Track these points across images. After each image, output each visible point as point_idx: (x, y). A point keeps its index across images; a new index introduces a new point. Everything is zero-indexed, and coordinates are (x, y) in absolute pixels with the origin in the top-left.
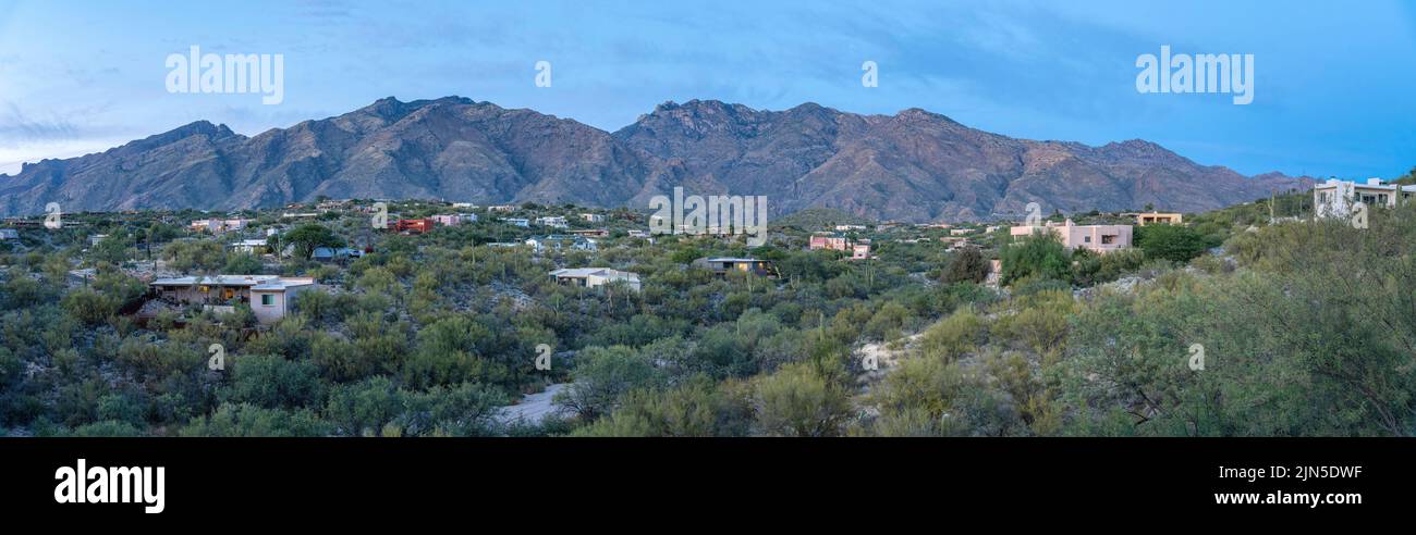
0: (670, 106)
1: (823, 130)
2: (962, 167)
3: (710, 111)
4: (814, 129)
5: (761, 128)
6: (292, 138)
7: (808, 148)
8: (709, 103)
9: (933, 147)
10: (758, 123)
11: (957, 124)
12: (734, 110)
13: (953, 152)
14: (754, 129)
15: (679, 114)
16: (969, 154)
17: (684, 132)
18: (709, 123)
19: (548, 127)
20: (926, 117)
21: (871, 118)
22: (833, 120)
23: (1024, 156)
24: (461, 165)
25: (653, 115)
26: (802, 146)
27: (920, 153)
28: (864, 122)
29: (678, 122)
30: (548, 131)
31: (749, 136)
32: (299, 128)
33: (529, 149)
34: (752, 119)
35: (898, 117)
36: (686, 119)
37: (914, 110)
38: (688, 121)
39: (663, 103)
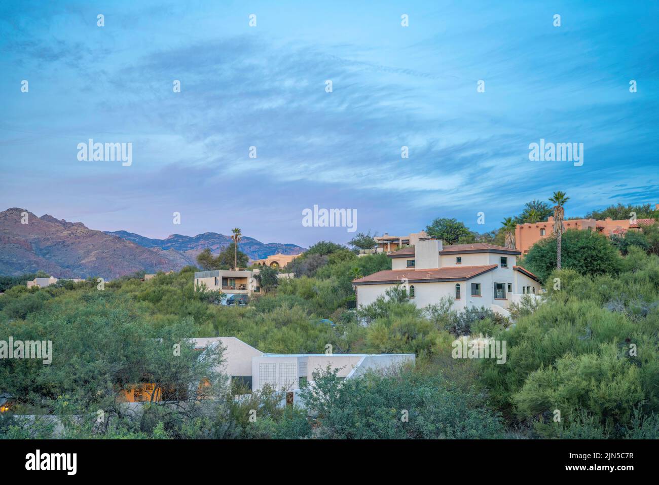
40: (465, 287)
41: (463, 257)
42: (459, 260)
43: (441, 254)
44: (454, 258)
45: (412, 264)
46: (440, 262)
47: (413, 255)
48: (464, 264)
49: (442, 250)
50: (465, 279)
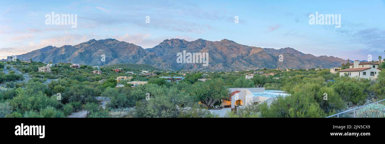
0: (167, 40)
1: (202, 45)
2: (232, 54)
3: (176, 41)
4: (199, 45)
5: (188, 45)
6: (60, 50)
7: (196, 50)
8: (176, 39)
9: (226, 49)
10: (187, 44)
11: (235, 43)
12: (182, 41)
13: (231, 50)
14: (186, 46)
15: (168, 42)
16: (235, 51)
17: (169, 47)
18: (175, 44)
19: (126, 45)
20: (227, 41)
21: (214, 42)
22: (205, 43)
23: (250, 51)
24: (98, 55)
25: (162, 43)
26: (195, 49)
27: (222, 50)
28: (213, 43)
29: (168, 44)
30: (126, 47)
31: (184, 48)
32: (62, 47)
33: (120, 51)
34: (186, 43)
35: (221, 41)
36: (170, 43)
37: (225, 40)
38: (170, 44)
39: (165, 39)
40: (361, 73)
41: (364, 65)
42: (363, 66)
43: (359, 64)
44: (362, 66)
45: (353, 67)
46: (359, 66)
47: (353, 65)
48: (364, 67)
49: (359, 63)
50: (361, 71)
